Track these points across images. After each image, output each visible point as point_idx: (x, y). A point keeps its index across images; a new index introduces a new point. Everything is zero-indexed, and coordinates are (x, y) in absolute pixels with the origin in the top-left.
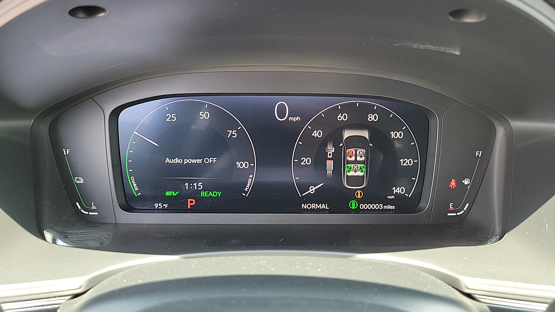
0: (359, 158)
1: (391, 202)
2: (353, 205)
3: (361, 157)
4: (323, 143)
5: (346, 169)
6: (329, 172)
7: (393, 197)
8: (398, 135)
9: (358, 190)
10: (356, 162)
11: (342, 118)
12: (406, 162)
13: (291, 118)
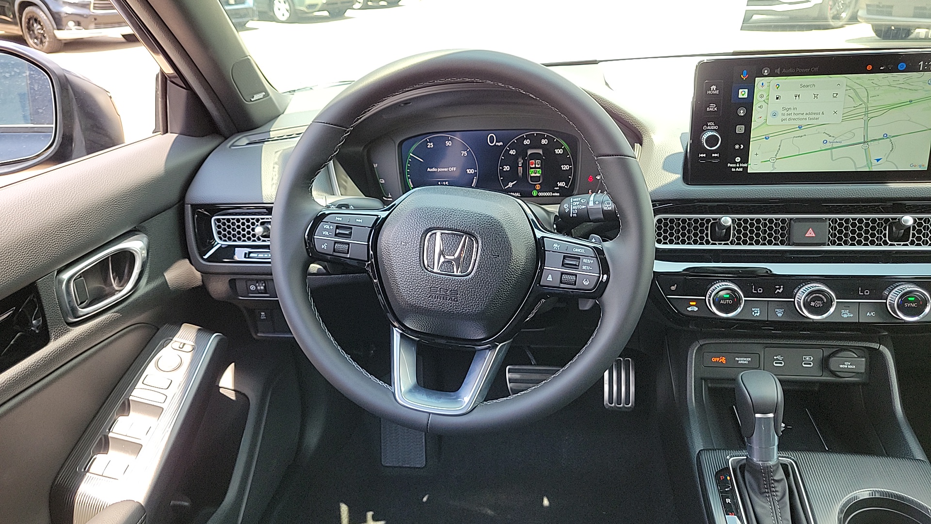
0: (537, 166)
1: (557, 191)
2: (535, 193)
3: (538, 165)
4: (516, 157)
5: (530, 173)
6: (520, 174)
7: (558, 188)
8: (560, 151)
9: (536, 184)
10: (535, 168)
11: (527, 142)
12: (565, 167)
13: (497, 144)
